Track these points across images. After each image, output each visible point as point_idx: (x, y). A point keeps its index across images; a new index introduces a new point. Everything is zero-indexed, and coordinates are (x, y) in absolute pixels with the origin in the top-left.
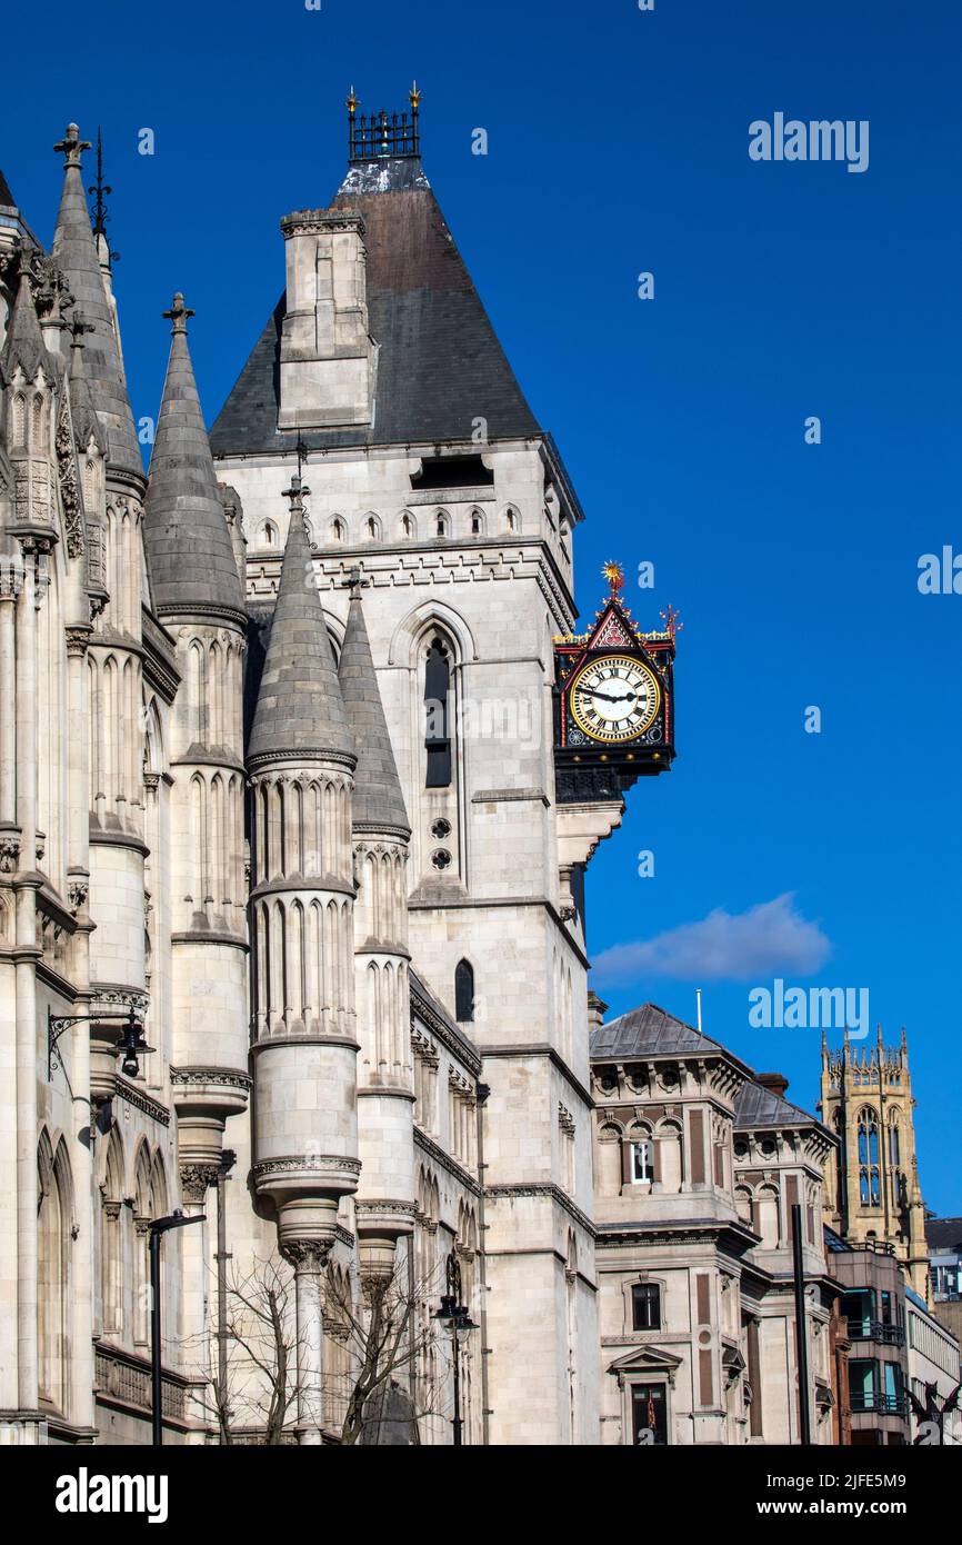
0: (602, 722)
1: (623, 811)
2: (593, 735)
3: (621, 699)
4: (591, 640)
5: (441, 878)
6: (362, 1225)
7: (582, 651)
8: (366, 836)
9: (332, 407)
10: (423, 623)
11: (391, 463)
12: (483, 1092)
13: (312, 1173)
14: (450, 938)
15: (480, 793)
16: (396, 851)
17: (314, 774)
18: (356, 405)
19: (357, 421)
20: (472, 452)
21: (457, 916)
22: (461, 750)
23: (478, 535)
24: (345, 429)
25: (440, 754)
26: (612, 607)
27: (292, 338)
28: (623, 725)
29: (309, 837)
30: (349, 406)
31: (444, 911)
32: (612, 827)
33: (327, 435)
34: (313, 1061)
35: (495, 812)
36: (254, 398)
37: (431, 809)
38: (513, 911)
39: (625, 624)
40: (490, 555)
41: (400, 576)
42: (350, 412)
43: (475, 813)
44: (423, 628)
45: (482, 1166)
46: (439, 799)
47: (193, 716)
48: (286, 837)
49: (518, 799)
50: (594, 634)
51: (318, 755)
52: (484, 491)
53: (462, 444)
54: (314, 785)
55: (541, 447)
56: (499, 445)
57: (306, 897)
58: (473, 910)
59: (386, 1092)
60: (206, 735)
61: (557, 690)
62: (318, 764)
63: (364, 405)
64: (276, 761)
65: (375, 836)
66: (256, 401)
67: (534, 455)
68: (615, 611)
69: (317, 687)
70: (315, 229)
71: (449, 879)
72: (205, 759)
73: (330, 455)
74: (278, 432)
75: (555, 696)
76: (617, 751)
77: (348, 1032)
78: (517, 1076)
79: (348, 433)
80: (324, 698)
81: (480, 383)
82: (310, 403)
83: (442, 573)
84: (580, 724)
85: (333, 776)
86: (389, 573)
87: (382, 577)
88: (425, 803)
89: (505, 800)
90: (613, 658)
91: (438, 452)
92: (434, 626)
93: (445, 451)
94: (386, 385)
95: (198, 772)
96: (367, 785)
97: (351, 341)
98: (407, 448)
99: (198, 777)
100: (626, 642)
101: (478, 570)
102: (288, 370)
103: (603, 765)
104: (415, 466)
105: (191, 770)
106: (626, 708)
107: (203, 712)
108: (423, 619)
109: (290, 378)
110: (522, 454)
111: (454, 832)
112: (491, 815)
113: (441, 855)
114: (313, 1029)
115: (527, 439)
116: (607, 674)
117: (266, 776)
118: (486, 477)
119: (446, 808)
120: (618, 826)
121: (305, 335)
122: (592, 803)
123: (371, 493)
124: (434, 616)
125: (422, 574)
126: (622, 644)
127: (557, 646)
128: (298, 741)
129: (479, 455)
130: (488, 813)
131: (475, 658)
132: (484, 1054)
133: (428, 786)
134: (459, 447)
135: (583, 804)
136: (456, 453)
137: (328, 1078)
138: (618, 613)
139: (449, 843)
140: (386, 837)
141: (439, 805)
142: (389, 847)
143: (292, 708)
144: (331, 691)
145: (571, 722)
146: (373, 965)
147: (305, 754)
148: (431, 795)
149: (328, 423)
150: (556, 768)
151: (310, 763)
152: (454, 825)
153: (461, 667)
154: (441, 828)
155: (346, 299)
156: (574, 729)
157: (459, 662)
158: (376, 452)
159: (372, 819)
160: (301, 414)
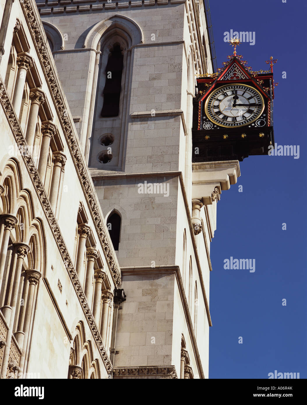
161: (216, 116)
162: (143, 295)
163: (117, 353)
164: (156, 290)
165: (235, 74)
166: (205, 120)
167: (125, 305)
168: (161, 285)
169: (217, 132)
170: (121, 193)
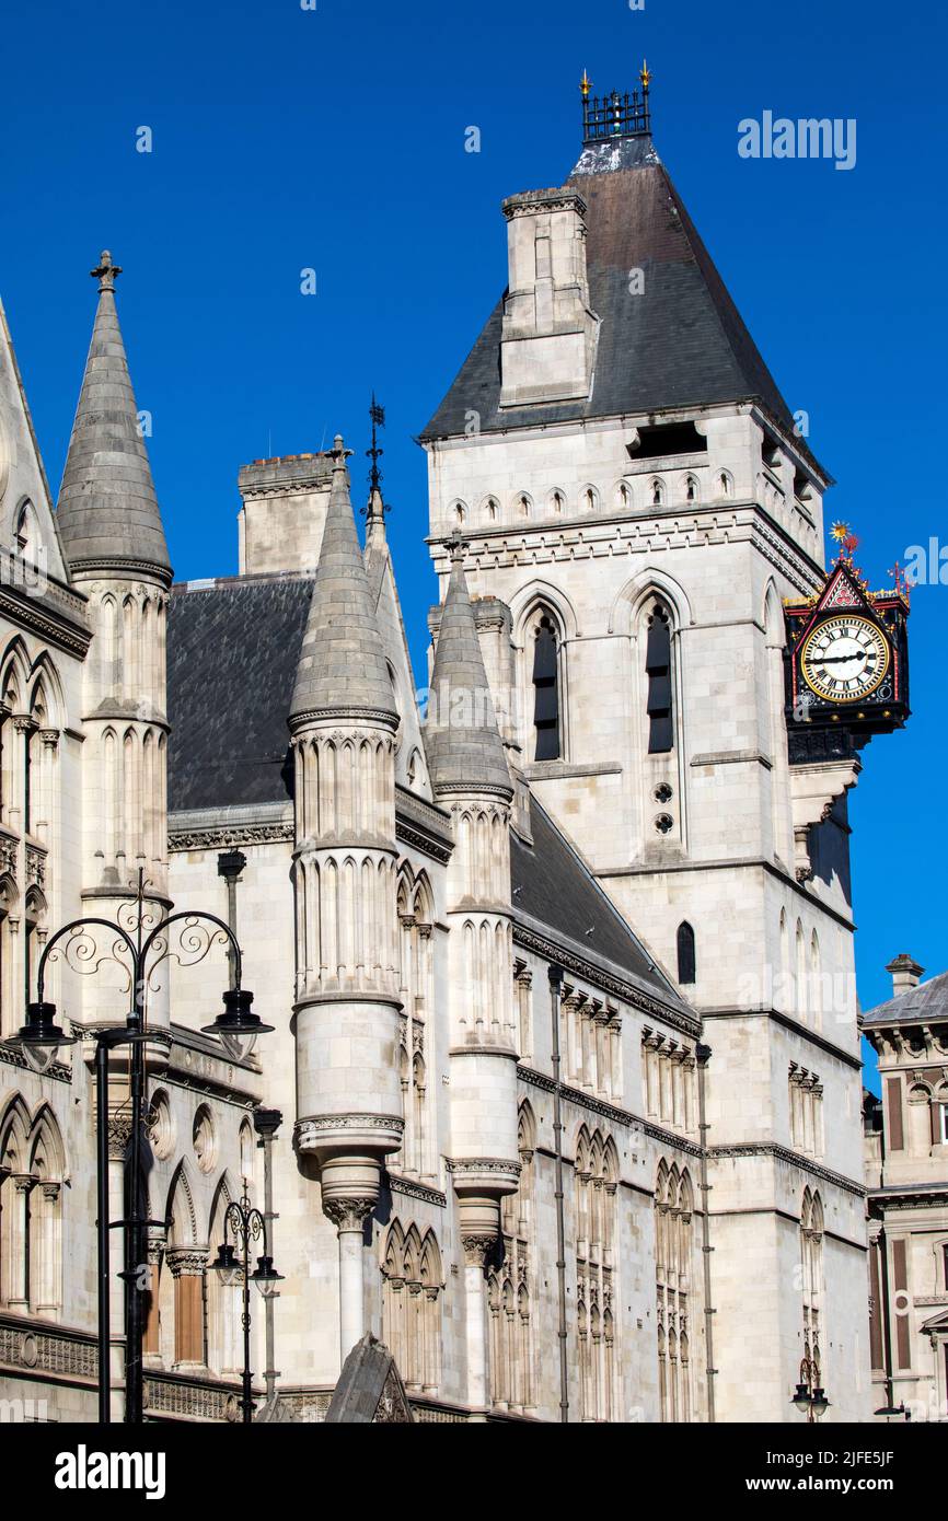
0: (833, 682)
1: (857, 770)
2: (824, 696)
3: (851, 658)
4: (821, 600)
5: (663, 842)
6: (458, 1184)
7: (812, 612)
8: (461, 796)
9: (550, 383)
10: (642, 591)
11: (607, 435)
12: (704, 1054)
13: (346, 1131)
14: (670, 902)
15: (697, 756)
16: (493, 810)
17: (347, 732)
18: (574, 379)
19: (574, 395)
20: (685, 420)
21: (677, 878)
22: (680, 715)
23: (692, 501)
24: (564, 404)
25: (663, 720)
26: (840, 567)
27: (513, 318)
28: (854, 685)
29: (344, 794)
30: (567, 381)
31: (664, 874)
32: (846, 787)
33: (547, 410)
34: (346, 1019)
35: (713, 774)
36: (479, 378)
37: (653, 774)
38: (732, 872)
39: (854, 584)
40: (705, 520)
41: (619, 545)
42: (569, 386)
43: (693, 777)
44: (643, 596)
45: (704, 1127)
46: (661, 764)
47: (106, 671)
48: (321, 796)
49: (735, 761)
50: (823, 595)
51: (352, 713)
52: (697, 457)
53: (674, 412)
54: (348, 743)
55: (753, 410)
56: (711, 411)
57: (339, 855)
58: (694, 872)
59: (482, 1051)
60: (119, 689)
61: (788, 652)
62: (352, 721)
63: (582, 379)
64: (311, 721)
65: (470, 796)
66: (482, 382)
67: (747, 419)
68: (845, 573)
69: (352, 645)
70: (534, 209)
71: (671, 843)
72: (117, 714)
73: (549, 430)
74: (500, 410)
75: (786, 658)
76: (848, 710)
77: (385, 989)
78: (737, 1036)
79: (566, 408)
80: (359, 656)
81: (696, 351)
82: (531, 380)
83: (659, 541)
84: (811, 685)
85: (368, 733)
86: (608, 543)
87: (601, 548)
88: (647, 768)
89: (723, 762)
90: (842, 618)
91: (652, 421)
92: (653, 593)
93: (660, 420)
94: (606, 360)
95: (109, 727)
96: (463, 745)
97: (569, 317)
98: (622, 419)
99: (110, 731)
100: (855, 601)
101: (694, 536)
102: (508, 349)
103: (836, 725)
104: (631, 436)
105: (103, 724)
106: (856, 667)
107: (118, 666)
108: (641, 586)
109: (511, 357)
110: (734, 418)
111: (675, 796)
112: (710, 778)
113: (664, 819)
114: (346, 987)
115: (737, 404)
116: (837, 634)
117: (301, 737)
118: (699, 444)
119: (668, 773)
120: (852, 785)
121: (526, 313)
122: (824, 764)
123: (589, 465)
124: (652, 583)
125: (639, 543)
126: (852, 603)
127: (788, 608)
128: (331, 699)
129: (692, 422)
130: (706, 776)
131: (692, 623)
132: (705, 1016)
133: (651, 752)
134: (672, 416)
135: (815, 765)
136: (670, 421)
137: (362, 1035)
138: (847, 572)
139: (671, 808)
140: (481, 796)
141: (661, 770)
142: (485, 806)
143: (327, 667)
144: (368, 648)
145: (802, 683)
146: (469, 923)
147: (338, 712)
148: (653, 760)
149: (547, 398)
150: (789, 730)
151: (344, 721)
152: (675, 790)
153: (679, 633)
154: (664, 793)
155: (563, 277)
156: (805, 690)
157: (677, 627)
158: (593, 425)
159: (467, 778)
160: (521, 392)
161: (818, 680)
162: (732, 1048)
163: (709, 1127)
164: (747, 1040)
165: (844, 591)
166: (802, 687)
167: (710, 1061)
168: (751, 1033)
169: (822, 711)
170: (690, 895)
